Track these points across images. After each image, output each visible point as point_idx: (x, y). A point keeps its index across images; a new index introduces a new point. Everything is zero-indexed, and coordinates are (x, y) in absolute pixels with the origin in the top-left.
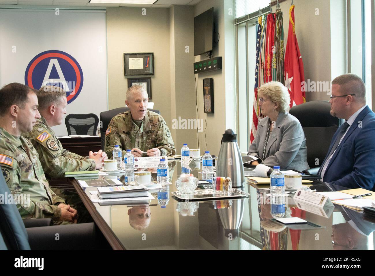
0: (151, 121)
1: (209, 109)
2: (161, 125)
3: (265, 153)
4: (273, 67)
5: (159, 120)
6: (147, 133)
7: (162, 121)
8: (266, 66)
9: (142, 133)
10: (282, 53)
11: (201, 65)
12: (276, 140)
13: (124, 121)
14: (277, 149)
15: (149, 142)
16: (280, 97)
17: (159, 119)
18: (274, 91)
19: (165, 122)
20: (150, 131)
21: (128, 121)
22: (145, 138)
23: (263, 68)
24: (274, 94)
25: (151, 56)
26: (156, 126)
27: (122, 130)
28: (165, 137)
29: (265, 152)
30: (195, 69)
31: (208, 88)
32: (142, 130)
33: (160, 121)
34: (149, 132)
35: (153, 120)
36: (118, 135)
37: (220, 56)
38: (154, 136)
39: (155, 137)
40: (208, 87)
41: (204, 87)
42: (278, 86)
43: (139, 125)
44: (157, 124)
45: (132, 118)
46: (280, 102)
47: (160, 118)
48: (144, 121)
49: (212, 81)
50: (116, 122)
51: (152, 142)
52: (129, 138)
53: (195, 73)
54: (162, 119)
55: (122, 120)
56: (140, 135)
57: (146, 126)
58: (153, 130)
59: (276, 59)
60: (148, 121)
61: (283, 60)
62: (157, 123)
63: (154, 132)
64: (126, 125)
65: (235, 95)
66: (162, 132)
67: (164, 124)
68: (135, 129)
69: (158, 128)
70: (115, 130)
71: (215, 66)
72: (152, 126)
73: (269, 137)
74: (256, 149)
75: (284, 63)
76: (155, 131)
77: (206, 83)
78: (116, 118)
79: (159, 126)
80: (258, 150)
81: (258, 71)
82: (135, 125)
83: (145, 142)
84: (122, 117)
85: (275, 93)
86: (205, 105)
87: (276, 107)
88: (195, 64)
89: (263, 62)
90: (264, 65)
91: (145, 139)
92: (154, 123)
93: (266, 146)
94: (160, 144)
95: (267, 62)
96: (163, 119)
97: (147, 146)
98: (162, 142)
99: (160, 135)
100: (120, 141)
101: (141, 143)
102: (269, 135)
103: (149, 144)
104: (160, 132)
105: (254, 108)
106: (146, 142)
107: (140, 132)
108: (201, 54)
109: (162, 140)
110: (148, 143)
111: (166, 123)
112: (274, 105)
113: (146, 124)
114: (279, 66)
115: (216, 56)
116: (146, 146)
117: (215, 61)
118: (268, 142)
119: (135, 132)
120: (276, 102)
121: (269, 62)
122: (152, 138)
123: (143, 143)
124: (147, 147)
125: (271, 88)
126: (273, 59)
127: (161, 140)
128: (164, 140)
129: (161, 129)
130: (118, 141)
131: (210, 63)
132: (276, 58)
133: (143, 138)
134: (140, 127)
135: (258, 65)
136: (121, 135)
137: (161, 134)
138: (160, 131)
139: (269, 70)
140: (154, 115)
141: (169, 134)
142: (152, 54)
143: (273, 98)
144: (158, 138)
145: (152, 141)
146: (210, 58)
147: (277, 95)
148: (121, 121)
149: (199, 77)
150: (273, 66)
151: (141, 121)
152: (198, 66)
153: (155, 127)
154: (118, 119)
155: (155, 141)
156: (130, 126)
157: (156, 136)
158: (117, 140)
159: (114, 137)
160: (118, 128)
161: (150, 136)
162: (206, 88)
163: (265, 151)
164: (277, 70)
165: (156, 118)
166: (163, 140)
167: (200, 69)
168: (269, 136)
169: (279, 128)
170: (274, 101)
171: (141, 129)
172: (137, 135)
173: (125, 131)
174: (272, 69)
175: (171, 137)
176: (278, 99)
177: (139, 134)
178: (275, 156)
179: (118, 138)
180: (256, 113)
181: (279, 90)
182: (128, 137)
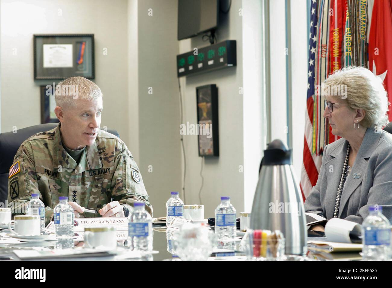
0: (101, 150)
1: (209, 148)
2: (122, 158)
3: (338, 212)
4: (345, 54)
5: (116, 148)
6: (93, 174)
7: (123, 151)
8: (331, 52)
9: (83, 173)
10: (364, 25)
11: (191, 59)
12: (361, 184)
13: (45, 148)
14: (362, 201)
15: (97, 192)
16: (365, 97)
17: (116, 145)
18: (353, 86)
19: (129, 152)
20: (99, 171)
21: (55, 149)
22: (88, 184)
23: (324, 55)
24: (354, 93)
25: (88, 41)
26: (110, 159)
27: (42, 166)
28: (130, 181)
29: (338, 209)
30: (179, 67)
31: (206, 106)
32: (82, 168)
33: (119, 150)
34: (97, 172)
35: (105, 147)
36: (35, 176)
37: (232, 38)
38: (106, 181)
39: (109, 182)
40: (207, 102)
41: (198, 103)
42: (363, 76)
43: (77, 158)
44: (113, 156)
45: (63, 143)
46: (368, 109)
47: (119, 145)
48: (87, 150)
49: (214, 90)
50: (31, 150)
51: (102, 193)
52: (57, 185)
53: (180, 75)
54: (123, 146)
55: (42, 146)
56: (79, 178)
57: (90, 160)
58: (106, 168)
59: (351, 38)
60: (94, 150)
61: (365, 40)
62: (113, 153)
63: (106, 172)
64: (51, 157)
65: (263, 119)
66: (124, 173)
67: (127, 155)
68: (69, 166)
69: (116, 165)
70: (29, 166)
71: (222, 60)
72: (103, 159)
73: (345, 179)
74: (320, 205)
75: (366, 44)
76: (109, 169)
77: (203, 95)
78: (31, 142)
79: (117, 160)
80: (323, 207)
81: (314, 63)
82: (68, 157)
83: (88, 192)
84: (43, 140)
85: (355, 91)
86: (201, 141)
87: (358, 120)
88: (179, 57)
89: (325, 44)
90: (328, 51)
91: (88, 186)
92: (107, 154)
93: (340, 197)
94: (119, 196)
95: (332, 43)
96: (126, 147)
97: (93, 200)
98: (125, 192)
99: (119, 178)
100: (39, 189)
101: (80, 194)
102: (346, 174)
103: (96, 196)
104: (119, 173)
105: (306, 138)
106: (91, 193)
107: (78, 171)
108: (192, 37)
109: (124, 189)
110: (95, 194)
111: (131, 155)
112: (355, 115)
113: (91, 155)
114: (357, 51)
115: (223, 40)
116: (91, 200)
117: (223, 50)
118: (345, 189)
119: (69, 171)
120: (358, 108)
121: (336, 44)
122: (102, 184)
123: (84, 194)
124: (93, 202)
125: (348, 81)
126: (345, 38)
127: (120, 189)
128: (128, 188)
129: (121, 165)
130: (35, 188)
131: (211, 53)
132: (352, 34)
133: (84, 184)
134: (78, 162)
135: (313, 50)
136: (40, 177)
137: (121, 177)
138: (119, 169)
139: (336, 59)
140: (107, 138)
141: (139, 176)
142: (91, 37)
143: (351, 101)
144: (115, 184)
145: (102, 191)
146: (212, 43)
147: (361, 94)
148: (40, 148)
149: (188, 83)
150: (345, 50)
151: (81, 151)
152: (186, 61)
153: (109, 162)
154: (34, 144)
155: (109, 190)
156: (58, 158)
157: (111, 180)
158: (32, 186)
159: (26, 181)
160: (34, 162)
161: (98, 180)
162: (203, 105)
163: (339, 206)
164: (353, 59)
165: (111, 144)
166: (125, 187)
167: (191, 68)
168: (347, 178)
169: (367, 159)
170: (354, 107)
171: (80, 165)
172: (72, 177)
173: (48, 169)
174: (343, 57)
175: (142, 183)
176: (361, 102)
177: (77, 176)
178: (359, 215)
179: (34, 183)
180: (310, 149)
181: (363, 85)
182: (53, 182)
